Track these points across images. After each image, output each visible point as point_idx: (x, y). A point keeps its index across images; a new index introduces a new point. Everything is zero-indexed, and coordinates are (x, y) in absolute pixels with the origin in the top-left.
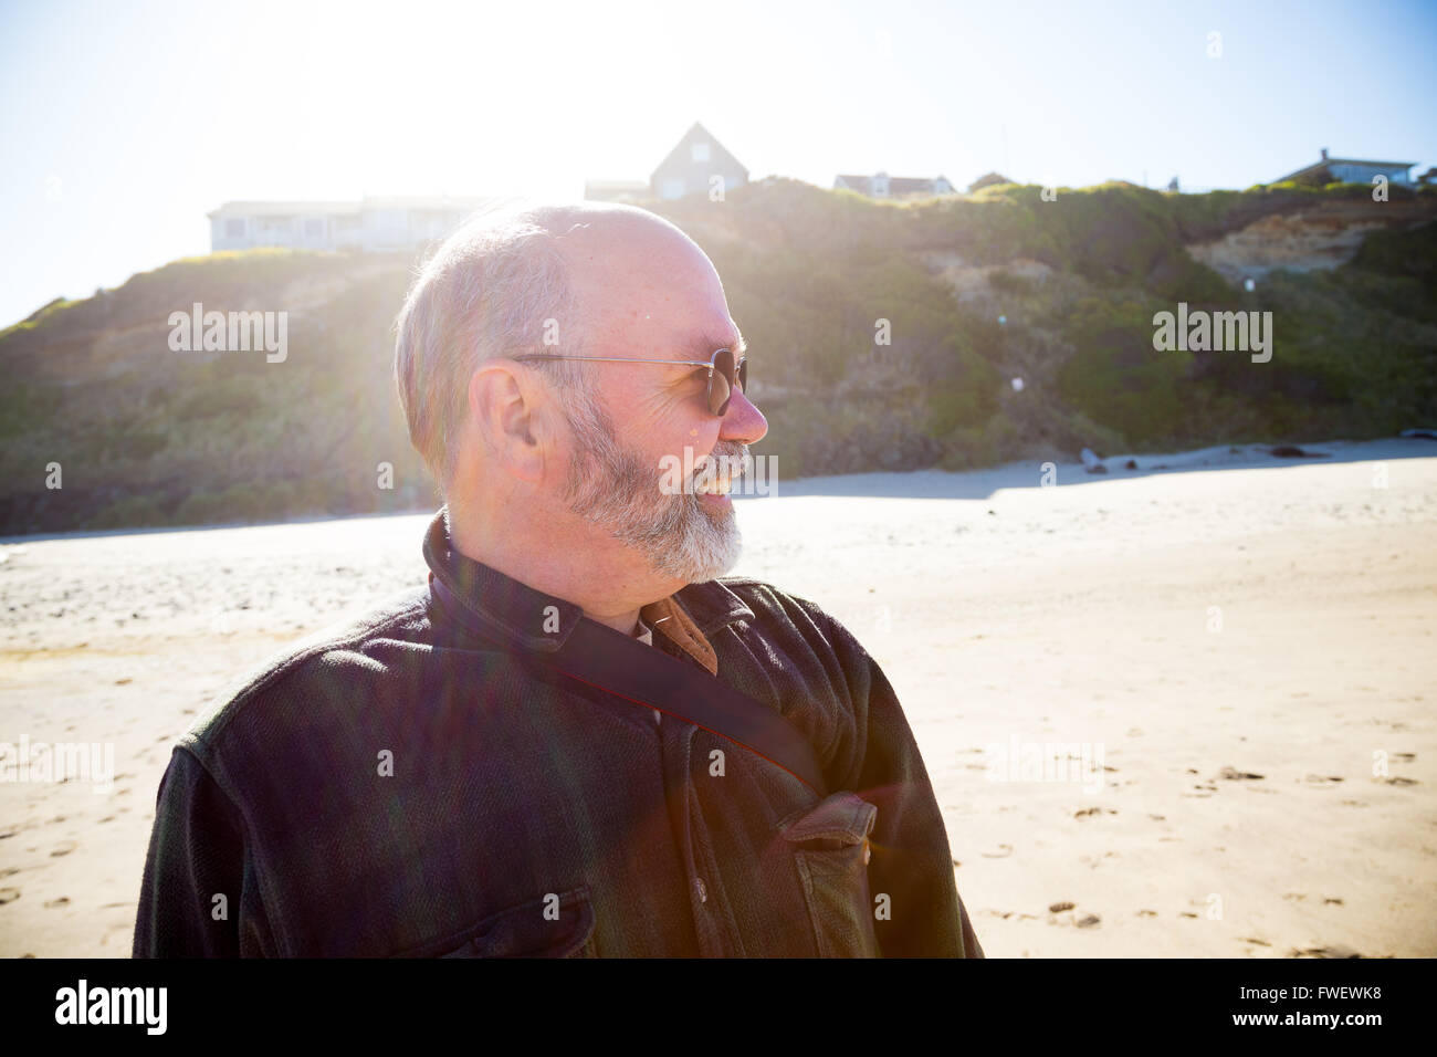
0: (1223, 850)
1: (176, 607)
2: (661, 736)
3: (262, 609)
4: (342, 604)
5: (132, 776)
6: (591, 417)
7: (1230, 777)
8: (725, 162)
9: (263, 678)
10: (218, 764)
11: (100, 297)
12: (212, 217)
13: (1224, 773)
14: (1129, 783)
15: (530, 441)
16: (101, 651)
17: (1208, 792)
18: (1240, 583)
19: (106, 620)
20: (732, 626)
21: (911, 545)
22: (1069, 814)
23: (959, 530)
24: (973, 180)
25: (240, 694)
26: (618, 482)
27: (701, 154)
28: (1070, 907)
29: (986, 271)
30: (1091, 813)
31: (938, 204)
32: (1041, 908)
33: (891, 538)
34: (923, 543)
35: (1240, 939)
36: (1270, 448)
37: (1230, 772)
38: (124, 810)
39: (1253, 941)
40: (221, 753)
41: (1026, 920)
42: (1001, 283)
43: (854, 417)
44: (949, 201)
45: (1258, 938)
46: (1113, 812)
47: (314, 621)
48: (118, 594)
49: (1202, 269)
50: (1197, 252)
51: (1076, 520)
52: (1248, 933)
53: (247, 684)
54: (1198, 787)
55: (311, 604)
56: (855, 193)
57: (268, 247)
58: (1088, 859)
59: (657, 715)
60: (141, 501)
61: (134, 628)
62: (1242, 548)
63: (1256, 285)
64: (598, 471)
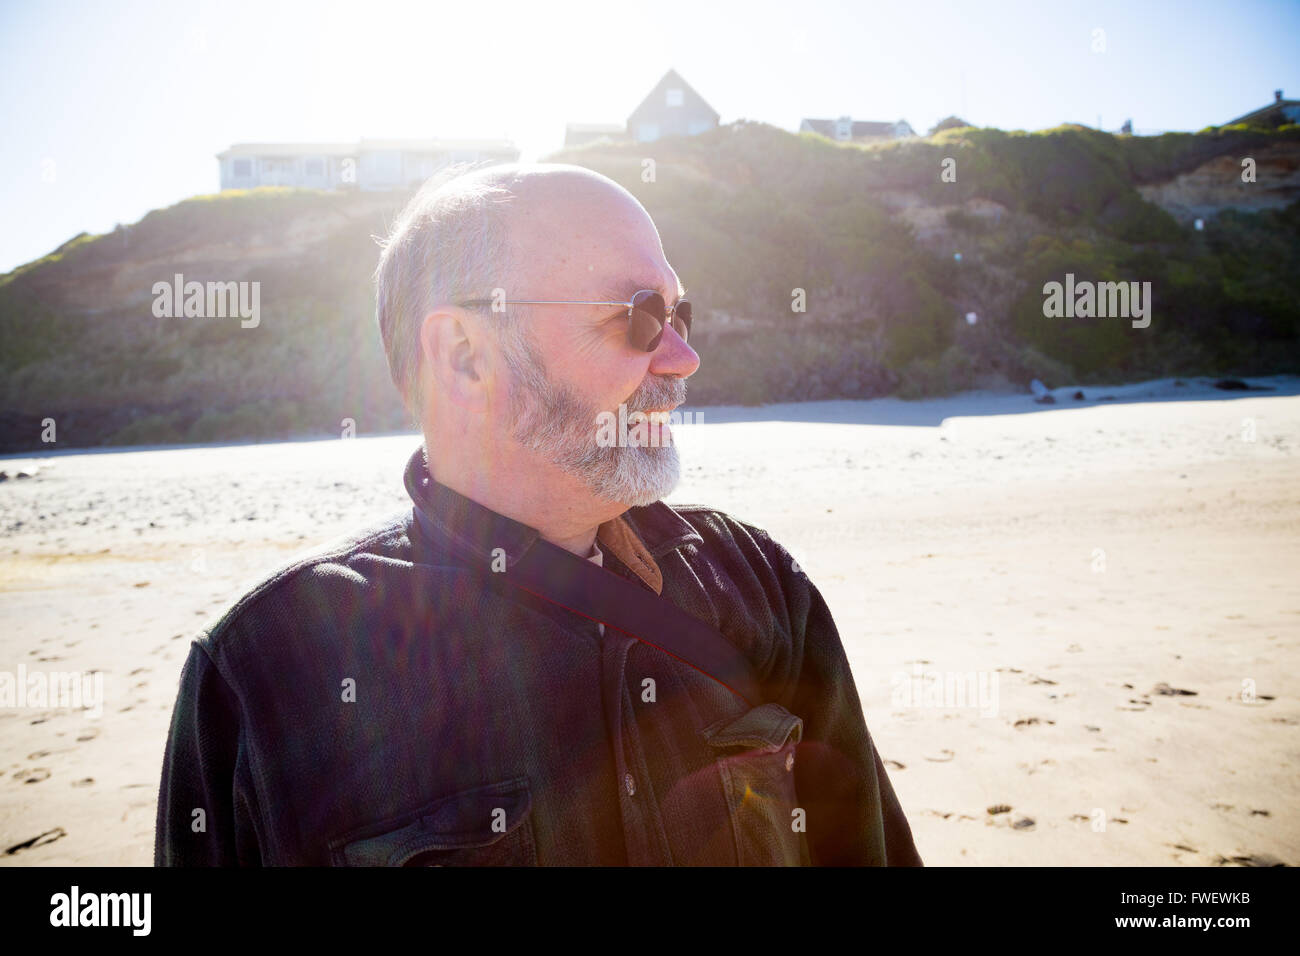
0: (1155, 761)
1: (189, 517)
2: (602, 647)
3: (267, 520)
4: (340, 516)
5: (148, 671)
6: (524, 355)
7: (1164, 693)
8: (697, 107)
9: (263, 585)
10: (222, 658)
11: (120, 232)
12: (221, 158)
13: (1156, 689)
14: (1066, 696)
15: (475, 377)
16: (122, 557)
17: (1143, 706)
18: (1180, 510)
19: (126, 528)
20: (681, 550)
21: (866, 468)
22: (1008, 723)
23: (913, 455)
24: (934, 124)
25: (244, 599)
26: (550, 413)
27: (675, 99)
28: (1007, 810)
29: (943, 211)
30: (1029, 723)
31: (898, 146)
32: (980, 810)
33: (848, 461)
34: (879, 466)
35: (1168, 845)
36: (1214, 381)
37: (1164, 688)
38: (142, 701)
39: (1180, 847)
40: (225, 649)
41: (965, 820)
42: (957, 222)
43: (815, 347)
44: (909, 144)
45: (1184, 844)
46: (1051, 723)
47: (315, 532)
48: (137, 506)
49: (1152, 209)
50: (1147, 193)
51: (1025, 447)
52: (1177, 839)
53: (250, 590)
54: (1133, 702)
55: (312, 516)
56: (819, 136)
57: (272, 185)
58: (1024, 766)
59: (602, 627)
60: (157, 419)
61: (151, 536)
62: (1184, 477)
63: (1205, 224)
64: (533, 404)
